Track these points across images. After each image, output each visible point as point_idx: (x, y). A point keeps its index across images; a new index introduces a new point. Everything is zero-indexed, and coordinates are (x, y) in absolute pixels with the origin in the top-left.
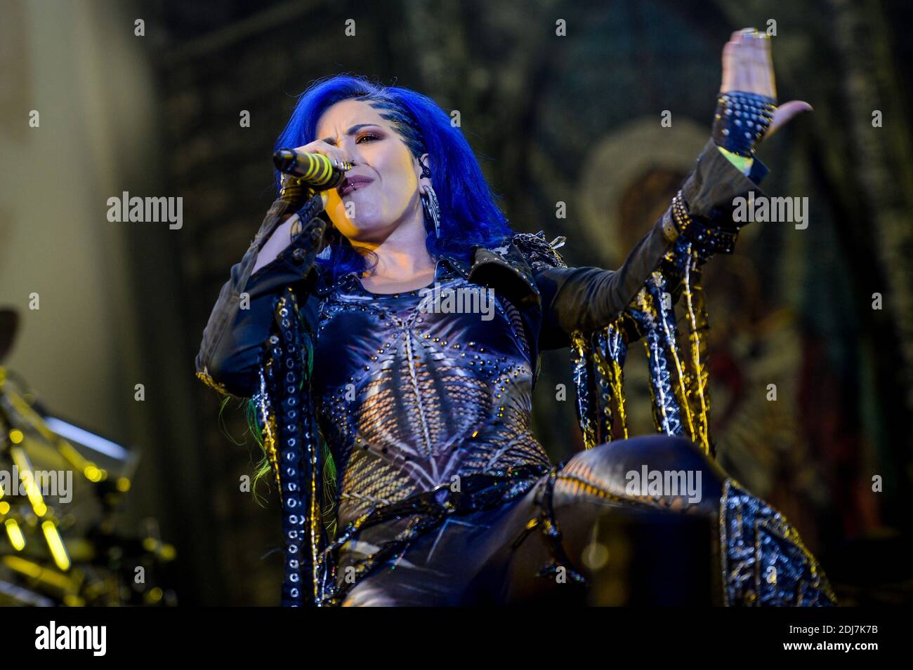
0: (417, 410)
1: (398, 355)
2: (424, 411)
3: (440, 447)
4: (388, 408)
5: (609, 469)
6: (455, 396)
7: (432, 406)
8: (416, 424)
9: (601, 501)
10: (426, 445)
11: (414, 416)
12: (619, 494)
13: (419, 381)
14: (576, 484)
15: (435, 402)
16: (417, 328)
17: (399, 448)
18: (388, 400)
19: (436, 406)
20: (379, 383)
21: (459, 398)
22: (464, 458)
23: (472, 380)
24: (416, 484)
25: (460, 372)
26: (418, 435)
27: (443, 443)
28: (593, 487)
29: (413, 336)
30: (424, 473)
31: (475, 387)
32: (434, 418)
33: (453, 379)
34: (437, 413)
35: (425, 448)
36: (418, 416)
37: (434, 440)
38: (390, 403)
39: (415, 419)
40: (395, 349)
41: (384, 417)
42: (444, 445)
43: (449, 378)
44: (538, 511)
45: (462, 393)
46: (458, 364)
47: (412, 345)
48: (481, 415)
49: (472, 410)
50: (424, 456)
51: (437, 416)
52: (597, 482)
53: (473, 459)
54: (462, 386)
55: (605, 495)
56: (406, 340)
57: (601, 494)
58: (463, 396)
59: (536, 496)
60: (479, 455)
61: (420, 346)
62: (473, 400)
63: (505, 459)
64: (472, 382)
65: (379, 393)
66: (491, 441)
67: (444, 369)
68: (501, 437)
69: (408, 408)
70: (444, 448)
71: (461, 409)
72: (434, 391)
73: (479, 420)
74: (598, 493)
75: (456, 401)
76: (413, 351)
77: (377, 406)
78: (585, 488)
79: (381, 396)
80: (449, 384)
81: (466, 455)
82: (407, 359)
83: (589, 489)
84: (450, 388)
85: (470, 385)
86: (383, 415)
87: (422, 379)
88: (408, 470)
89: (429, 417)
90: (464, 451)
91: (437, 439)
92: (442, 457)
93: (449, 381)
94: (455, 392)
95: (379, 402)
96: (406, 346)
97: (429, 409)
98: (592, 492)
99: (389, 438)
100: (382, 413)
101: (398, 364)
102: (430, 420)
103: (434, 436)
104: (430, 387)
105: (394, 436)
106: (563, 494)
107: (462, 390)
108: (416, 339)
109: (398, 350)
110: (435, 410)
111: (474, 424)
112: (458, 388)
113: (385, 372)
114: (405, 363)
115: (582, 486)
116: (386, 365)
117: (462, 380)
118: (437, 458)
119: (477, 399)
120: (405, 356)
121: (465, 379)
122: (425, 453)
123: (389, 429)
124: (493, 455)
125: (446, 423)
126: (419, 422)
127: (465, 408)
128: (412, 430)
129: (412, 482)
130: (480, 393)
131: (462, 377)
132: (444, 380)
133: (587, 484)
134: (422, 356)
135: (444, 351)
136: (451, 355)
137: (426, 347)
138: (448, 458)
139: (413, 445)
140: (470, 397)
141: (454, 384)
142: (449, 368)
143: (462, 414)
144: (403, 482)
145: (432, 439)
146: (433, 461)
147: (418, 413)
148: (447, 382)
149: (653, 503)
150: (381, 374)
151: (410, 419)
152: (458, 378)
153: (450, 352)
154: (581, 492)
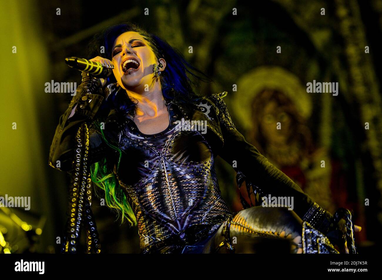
0: (169, 197)
1: (160, 170)
2: (173, 197)
3: (181, 215)
4: (156, 196)
5: (253, 221)
6: (187, 188)
7: (176, 194)
8: (169, 204)
9: (251, 234)
10: (175, 214)
11: (168, 200)
12: (258, 231)
13: (170, 183)
14: (239, 227)
15: (177, 192)
16: (167, 156)
17: (163, 216)
18: (156, 192)
19: (178, 194)
20: (152, 184)
21: (189, 189)
22: (192, 219)
23: (194, 179)
24: (172, 233)
25: (188, 177)
26: (171, 209)
27: (182, 213)
28: (247, 229)
29: (166, 160)
30: (175, 228)
31: (195, 182)
32: (177, 200)
33: (185, 181)
34: (179, 197)
35: (174, 216)
36: (170, 200)
37: (178, 211)
38: (157, 194)
39: (169, 202)
40: (159, 167)
41: (155, 201)
42: (182, 214)
43: (183, 180)
44: (224, 238)
45: (189, 187)
46: (187, 173)
47: (166, 165)
48: (198, 195)
49: (194, 194)
50: (174, 220)
51: (179, 199)
52: (248, 227)
53: (195, 219)
54: (189, 183)
55: (252, 232)
56: (162, 162)
57: (250, 232)
58: (190, 188)
59: (222, 232)
60: (198, 216)
61: (169, 165)
62: (195, 189)
63: (209, 216)
64: (194, 180)
65: (152, 189)
66: (203, 208)
67: (181, 176)
68: (207, 205)
69: (165, 196)
70: (183, 215)
71: (189, 194)
72: (177, 187)
73: (197, 198)
74: (249, 231)
75: (187, 191)
76: (166, 168)
77: (151, 195)
78: (243, 229)
79: (153, 190)
80: (184, 183)
81: (192, 217)
82: (164, 172)
83: (245, 229)
84: (184, 185)
85: (193, 182)
86: (154, 200)
87: (171, 181)
88: (168, 227)
89: (175, 200)
90: (191, 215)
91: (179, 211)
92: (182, 220)
93: (183, 182)
94: (186, 187)
95: (152, 193)
96: (163, 165)
97: (175, 196)
98: (246, 230)
99: (158, 211)
100: (153, 199)
101: (160, 175)
102: (176, 201)
103: (177, 209)
104: (175, 186)
105: (160, 210)
106: (234, 231)
107: (189, 185)
108: (167, 161)
109: (160, 167)
110: (178, 196)
111: (195, 201)
112: (187, 184)
113: (154, 178)
114: (163, 174)
115: (242, 228)
116: (155, 175)
117: (189, 181)
118: (179, 220)
119: (197, 188)
120: (163, 170)
121: (191, 179)
122: (174, 218)
123: (157, 207)
124: (204, 215)
125: (183, 202)
126: (171, 203)
127: (191, 194)
128: (168, 207)
129: (170, 232)
130: (198, 184)
131: (189, 179)
132: (181, 181)
133: (244, 227)
134: (171, 170)
135: (180, 167)
136: (183, 168)
137: (172, 165)
138: (185, 219)
139: (168, 214)
140: (193, 188)
141: (186, 183)
142: (183, 175)
143: (190, 197)
144: (166, 232)
145: (177, 211)
146: (178, 222)
147: (170, 198)
148: (182, 182)
149: (272, 234)
150: (153, 179)
151: (167, 201)
152: (187, 180)
153: (183, 167)
154: (242, 231)
